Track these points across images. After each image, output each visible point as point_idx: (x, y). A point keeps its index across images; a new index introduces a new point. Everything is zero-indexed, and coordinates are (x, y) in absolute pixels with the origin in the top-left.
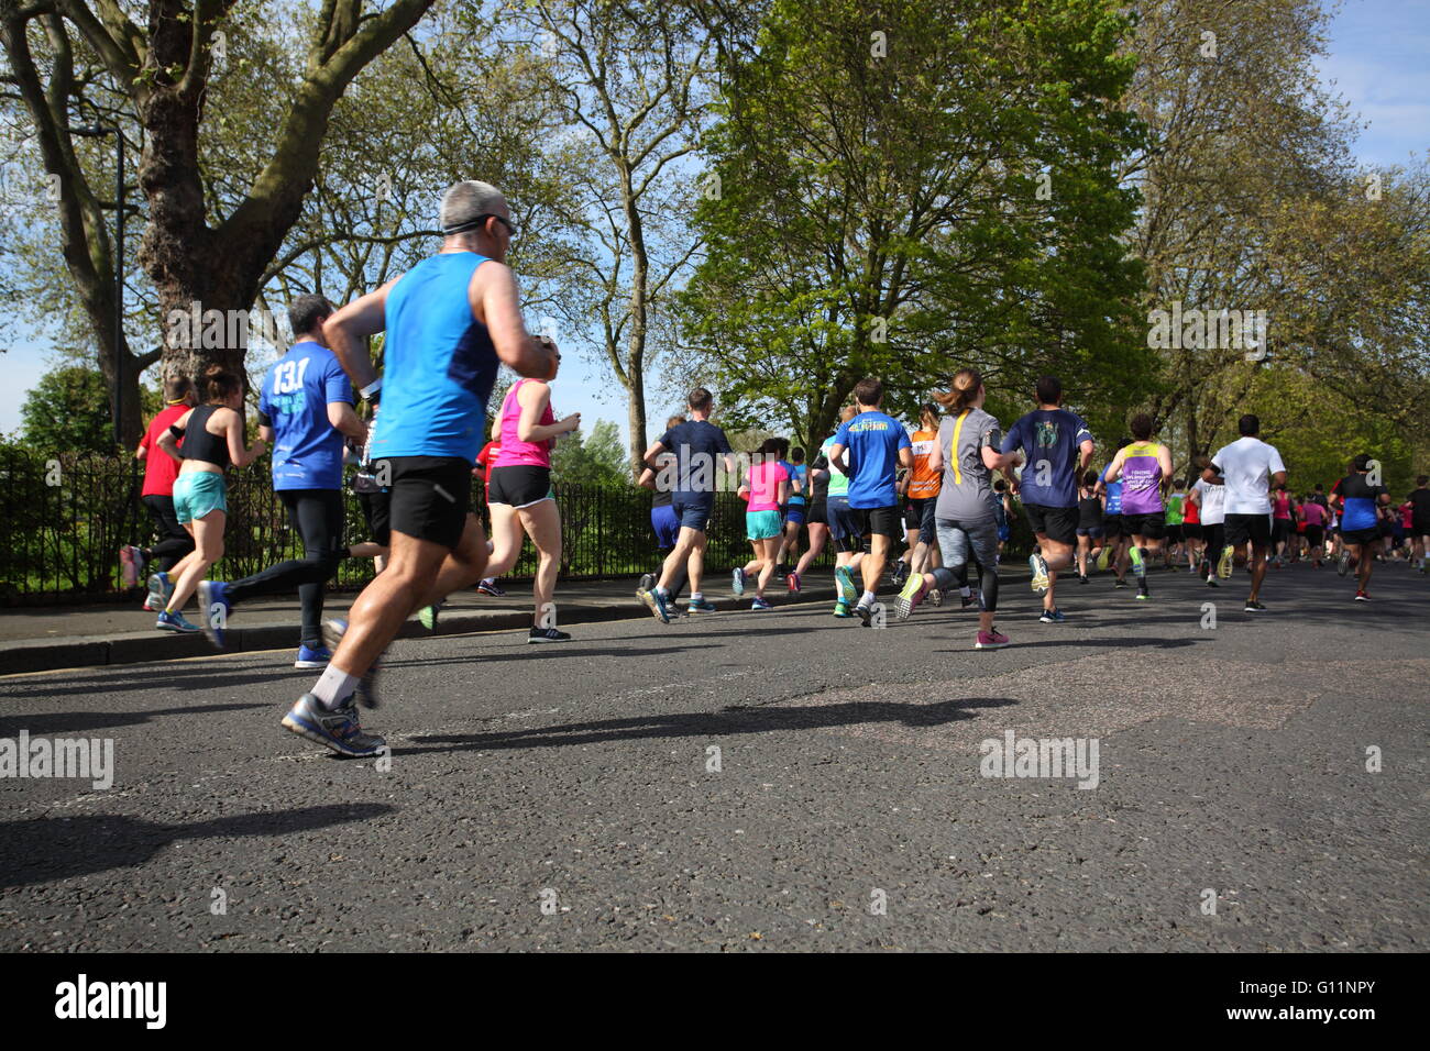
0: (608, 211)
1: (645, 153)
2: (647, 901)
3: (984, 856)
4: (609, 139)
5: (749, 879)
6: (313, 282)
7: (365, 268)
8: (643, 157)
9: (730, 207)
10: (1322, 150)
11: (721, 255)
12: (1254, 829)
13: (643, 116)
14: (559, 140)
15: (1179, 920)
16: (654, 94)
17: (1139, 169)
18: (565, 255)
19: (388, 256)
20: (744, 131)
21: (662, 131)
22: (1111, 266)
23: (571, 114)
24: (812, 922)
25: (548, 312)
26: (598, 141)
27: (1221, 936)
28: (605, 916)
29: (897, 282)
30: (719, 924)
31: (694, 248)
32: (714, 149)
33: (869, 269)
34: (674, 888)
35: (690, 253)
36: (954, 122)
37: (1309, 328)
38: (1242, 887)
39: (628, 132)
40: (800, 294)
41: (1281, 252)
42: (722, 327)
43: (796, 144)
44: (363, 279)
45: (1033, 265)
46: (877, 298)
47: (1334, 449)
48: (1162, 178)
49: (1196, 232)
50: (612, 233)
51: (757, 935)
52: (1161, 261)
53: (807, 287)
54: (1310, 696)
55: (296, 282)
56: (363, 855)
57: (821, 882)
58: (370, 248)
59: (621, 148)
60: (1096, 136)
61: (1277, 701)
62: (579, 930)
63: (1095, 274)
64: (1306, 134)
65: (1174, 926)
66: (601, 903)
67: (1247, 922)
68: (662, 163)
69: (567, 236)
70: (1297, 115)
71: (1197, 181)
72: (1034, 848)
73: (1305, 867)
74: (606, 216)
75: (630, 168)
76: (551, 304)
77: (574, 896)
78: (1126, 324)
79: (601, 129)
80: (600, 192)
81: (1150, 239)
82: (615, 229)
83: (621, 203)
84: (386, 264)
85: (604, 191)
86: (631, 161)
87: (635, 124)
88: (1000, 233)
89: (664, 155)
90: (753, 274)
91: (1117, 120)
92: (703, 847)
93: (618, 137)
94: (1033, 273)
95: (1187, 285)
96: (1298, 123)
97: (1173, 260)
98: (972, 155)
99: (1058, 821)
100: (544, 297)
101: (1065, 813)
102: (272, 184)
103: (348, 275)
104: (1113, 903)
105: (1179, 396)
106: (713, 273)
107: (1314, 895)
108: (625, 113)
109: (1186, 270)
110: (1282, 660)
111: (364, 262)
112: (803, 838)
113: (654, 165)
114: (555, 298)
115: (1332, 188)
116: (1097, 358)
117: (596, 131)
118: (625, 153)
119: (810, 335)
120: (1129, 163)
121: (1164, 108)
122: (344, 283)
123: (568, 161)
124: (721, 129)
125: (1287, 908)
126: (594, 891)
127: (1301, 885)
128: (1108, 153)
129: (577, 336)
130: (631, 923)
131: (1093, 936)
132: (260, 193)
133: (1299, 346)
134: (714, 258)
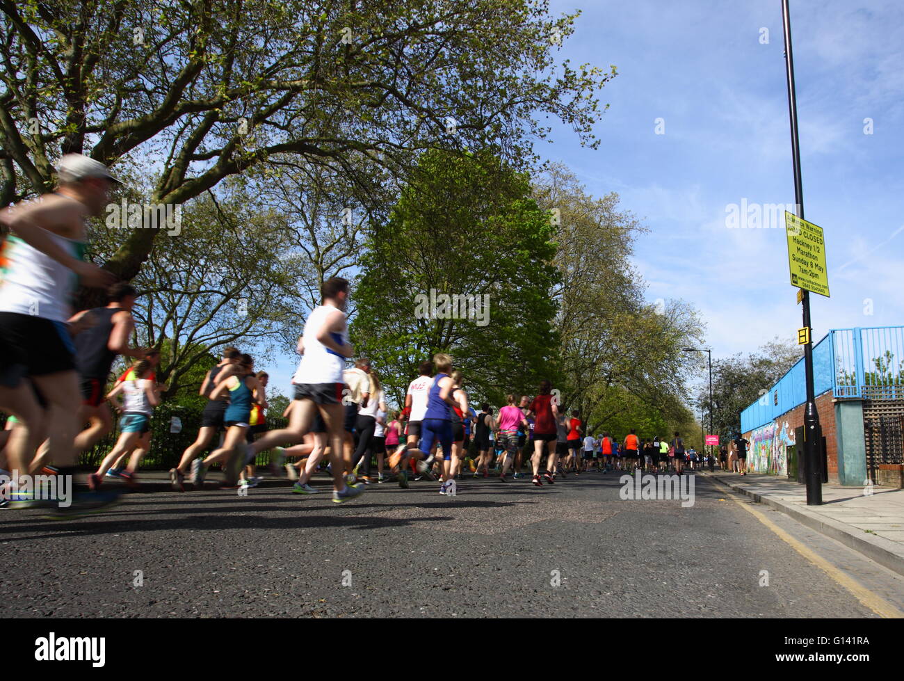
0: (311, 291)
1: (331, 264)
2: (265, 587)
3: (452, 568)
4: (313, 256)
5: (326, 578)
6: (147, 314)
7: (178, 308)
8: (330, 266)
9: (371, 291)
10: (632, 294)
11: (365, 315)
12: (580, 556)
13: (332, 246)
14: (290, 254)
15: (539, 589)
16: (337, 237)
17: (560, 294)
18: (287, 310)
19: (191, 303)
20: (380, 257)
21: (341, 254)
22: (546, 333)
23: (295, 242)
24: (354, 595)
25: (276, 339)
26: (308, 257)
27: (556, 594)
28: (239, 594)
29: (450, 334)
30: (303, 597)
31: (353, 312)
32: (365, 263)
33: (437, 327)
34: (283, 583)
35: (351, 314)
36: (479, 264)
37: (627, 368)
38: (570, 576)
39: (323, 254)
40: (403, 336)
41: (616, 335)
42: (364, 350)
43: (406, 267)
44: (176, 314)
45: (511, 329)
46: (440, 340)
47: (637, 423)
48: (569, 299)
49: (583, 324)
50: (312, 302)
51: (323, 600)
52: (568, 334)
53: (407, 333)
54: (616, 512)
55: (136, 313)
56: (101, 571)
57: (365, 579)
58: (181, 298)
59: (320, 260)
60: (542, 276)
61: (602, 514)
62: (221, 600)
63: (539, 336)
64: (626, 287)
65: (536, 591)
66: (238, 589)
67: (569, 589)
68: (340, 269)
69: (287, 300)
70: (623, 278)
71: (583, 302)
72: (477, 565)
73: (599, 569)
74: (310, 293)
75: (323, 271)
76: (278, 334)
77: (223, 586)
78: (552, 359)
79: (310, 251)
80: (307, 281)
81: (564, 325)
82: (314, 300)
83: (317, 287)
84: (190, 308)
85: (309, 281)
86: (324, 267)
87: (327, 250)
88: (497, 314)
89: (341, 266)
90: (381, 325)
91: (550, 270)
92: (306, 566)
93: (318, 255)
94: (510, 333)
95: (579, 347)
96: (623, 282)
97: (573, 335)
98: (487, 279)
99: (492, 555)
100: (274, 331)
101: (496, 553)
102: (123, 255)
103: (167, 311)
104: (510, 584)
105: (574, 396)
106: (361, 323)
107: (600, 578)
108: (323, 245)
109: (578, 340)
110: (607, 500)
111: (177, 305)
112: (361, 562)
113: (335, 270)
114: (280, 331)
115: (636, 310)
116: (538, 374)
117: (308, 252)
118: (321, 263)
119: (407, 355)
120: (554, 291)
121: (571, 269)
122: (164, 315)
123: (291, 265)
124: (369, 255)
125: (587, 583)
126: (236, 584)
127: (596, 575)
128: (546, 284)
129: (290, 351)
130: (253, 597)
131: (497, 596)
132: (116, 259)
133: (623, 376)
134: (361, 316)
